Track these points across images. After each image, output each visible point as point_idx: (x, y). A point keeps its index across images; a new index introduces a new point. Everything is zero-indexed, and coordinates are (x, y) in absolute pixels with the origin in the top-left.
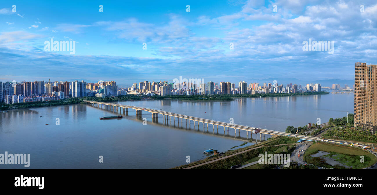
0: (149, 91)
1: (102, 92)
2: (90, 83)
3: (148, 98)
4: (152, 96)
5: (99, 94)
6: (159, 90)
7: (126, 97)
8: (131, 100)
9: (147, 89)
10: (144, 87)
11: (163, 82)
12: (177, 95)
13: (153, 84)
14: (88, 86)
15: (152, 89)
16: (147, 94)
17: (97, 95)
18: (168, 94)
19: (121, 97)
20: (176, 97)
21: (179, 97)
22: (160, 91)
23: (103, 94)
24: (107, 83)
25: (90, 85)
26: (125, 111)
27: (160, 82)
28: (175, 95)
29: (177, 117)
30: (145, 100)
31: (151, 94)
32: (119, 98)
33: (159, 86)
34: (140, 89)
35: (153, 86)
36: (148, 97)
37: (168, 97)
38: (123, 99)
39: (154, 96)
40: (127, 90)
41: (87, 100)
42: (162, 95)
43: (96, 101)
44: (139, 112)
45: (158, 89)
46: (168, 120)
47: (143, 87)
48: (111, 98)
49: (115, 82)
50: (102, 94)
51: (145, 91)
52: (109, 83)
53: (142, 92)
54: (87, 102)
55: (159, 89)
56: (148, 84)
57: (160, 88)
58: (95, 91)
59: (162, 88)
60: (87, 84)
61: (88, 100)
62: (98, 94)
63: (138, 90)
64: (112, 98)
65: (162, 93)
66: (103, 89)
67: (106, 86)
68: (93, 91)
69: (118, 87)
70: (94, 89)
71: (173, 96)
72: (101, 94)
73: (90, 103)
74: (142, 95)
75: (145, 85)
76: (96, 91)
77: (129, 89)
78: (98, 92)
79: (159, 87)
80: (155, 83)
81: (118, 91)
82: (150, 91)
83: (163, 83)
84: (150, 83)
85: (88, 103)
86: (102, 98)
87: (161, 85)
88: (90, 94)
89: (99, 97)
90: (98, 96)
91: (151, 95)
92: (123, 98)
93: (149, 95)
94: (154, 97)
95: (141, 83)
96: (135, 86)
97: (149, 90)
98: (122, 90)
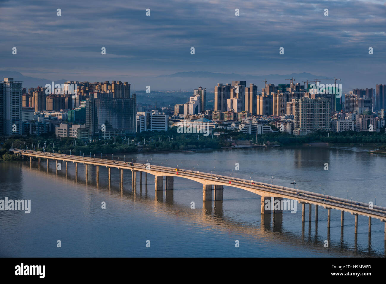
0: (249, 115)
1: (79, 117)
2: (36, 87)
3: (248, 143)
4: (259, 136)
5: (70, 126)
6: (288, 114)
7: (165, 139)
8: (184, 149)
9: (241, 107)
10: (232, 101)
11: (302, 84)
12: (352, 133)
13: (264, 90)
14: (28, 97)
15: (260, 110)
16: (241, 127)
17: (62, 131)
18: (317, 126)
19: (147, 138)
20: (348, 142)
21: (360, 141)
22: (291, 117)
23: (84, 127)
24: (97, 87)
25: (35, 94)
26: (165, 187)
27: (292, 85)
28: (344, 133)
29: (352, 212)
30: (234, 149)
31: (259, 127)
32: (140, 140)
33: (288, 98)
34: (216, 109)
35: (264, 98)
36: (248, 137)
37: (318, 140)
38: (157, 145)
39: (268, 135)
40: (170, 113)
41: (24, 148)
42: (297, 132)
43: (56, 151)
44: (214, 192)
45: (283, 111)
46: (317, 221)
47: (229, 101)
48: (111, 142)
49: (129, 86)
50: (78, 126)
51: (235, 115)
52: (104, 87)
53: (226, 119)
54: (25, 156)
55: (288, 108)
56: (247, 93)
57: (291, 105)
58: (54, 114)
59: (297, 105)
60: (25, 90)
61: (29, 146)
62: (63, 127)
63: (210, 113)
64: (117, 141)
65: (298, 123)
66: (83, 110)
67: (96, 96)
68: (47, 114)
69: (138, 101)
70: (51, 109)
71: (337, 134)
72: (76, 127)
73: (35, 159)
74: (226, 131)
75: (235, 96)
76: (59, 115)
77: (177, 107)
78: (64, 120)
79: (288, 104)
80: (272, 88)
81: (137, 117)
82: (253, 118)
83: (303, 87)
84: (255, 88)
85: (27, 158)
86: (79, 142)
87: (294, 97)
88: (35, 126)
89: (68, 137)
90: (64, 135)
91: (259, 132)
92: (154, 141)
93: (250, 132)
94: (267, 139)
95: (220, 89)
96: (200, 99)
97: (251, 112)
98: (154, 112)
